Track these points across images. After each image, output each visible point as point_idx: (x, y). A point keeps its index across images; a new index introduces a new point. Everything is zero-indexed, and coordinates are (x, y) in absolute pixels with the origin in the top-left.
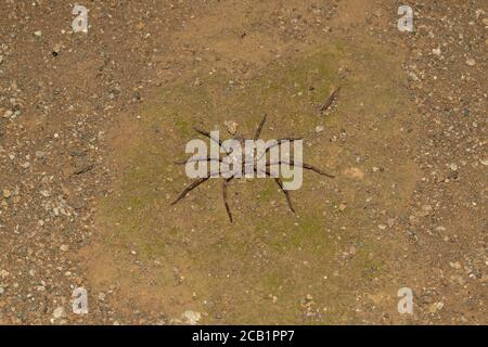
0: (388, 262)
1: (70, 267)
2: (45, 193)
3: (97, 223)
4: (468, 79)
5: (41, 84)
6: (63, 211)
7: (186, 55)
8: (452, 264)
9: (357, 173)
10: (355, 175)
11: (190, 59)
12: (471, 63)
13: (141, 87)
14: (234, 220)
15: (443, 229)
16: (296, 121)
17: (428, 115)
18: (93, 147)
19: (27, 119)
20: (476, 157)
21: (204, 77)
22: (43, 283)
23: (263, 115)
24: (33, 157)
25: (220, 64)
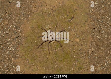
0: (84, 66)
1: (14, 64)
2: (8, 44)
3: (20, 52)
4: (103, 11)
5: (7, 12)
6: (12, 49)
7: (40, 3)
8: (98, 65)
9: (78, 40)
10: (77, 40)
11: (40, 5)
12: (103, 7)
13: (29, 13)
14: (50, 53)
15: (96, 55)
16: (64, 25)
17: (94, 22)
18: (19, 30)
19: (4, 21)
20: (104, 34)
21: (43, 11)
22: (8, 69)
23: (57, 23)
24: (5, 33)
25: (47, 7)
